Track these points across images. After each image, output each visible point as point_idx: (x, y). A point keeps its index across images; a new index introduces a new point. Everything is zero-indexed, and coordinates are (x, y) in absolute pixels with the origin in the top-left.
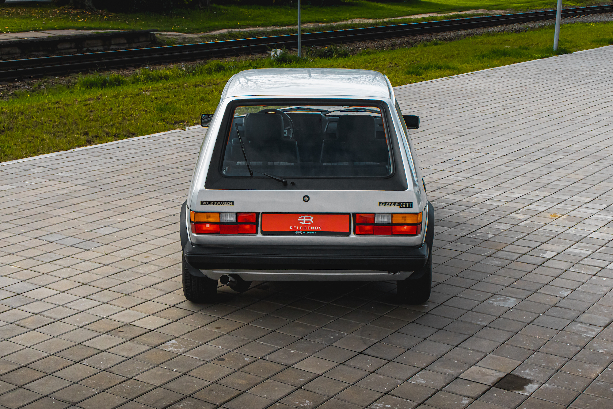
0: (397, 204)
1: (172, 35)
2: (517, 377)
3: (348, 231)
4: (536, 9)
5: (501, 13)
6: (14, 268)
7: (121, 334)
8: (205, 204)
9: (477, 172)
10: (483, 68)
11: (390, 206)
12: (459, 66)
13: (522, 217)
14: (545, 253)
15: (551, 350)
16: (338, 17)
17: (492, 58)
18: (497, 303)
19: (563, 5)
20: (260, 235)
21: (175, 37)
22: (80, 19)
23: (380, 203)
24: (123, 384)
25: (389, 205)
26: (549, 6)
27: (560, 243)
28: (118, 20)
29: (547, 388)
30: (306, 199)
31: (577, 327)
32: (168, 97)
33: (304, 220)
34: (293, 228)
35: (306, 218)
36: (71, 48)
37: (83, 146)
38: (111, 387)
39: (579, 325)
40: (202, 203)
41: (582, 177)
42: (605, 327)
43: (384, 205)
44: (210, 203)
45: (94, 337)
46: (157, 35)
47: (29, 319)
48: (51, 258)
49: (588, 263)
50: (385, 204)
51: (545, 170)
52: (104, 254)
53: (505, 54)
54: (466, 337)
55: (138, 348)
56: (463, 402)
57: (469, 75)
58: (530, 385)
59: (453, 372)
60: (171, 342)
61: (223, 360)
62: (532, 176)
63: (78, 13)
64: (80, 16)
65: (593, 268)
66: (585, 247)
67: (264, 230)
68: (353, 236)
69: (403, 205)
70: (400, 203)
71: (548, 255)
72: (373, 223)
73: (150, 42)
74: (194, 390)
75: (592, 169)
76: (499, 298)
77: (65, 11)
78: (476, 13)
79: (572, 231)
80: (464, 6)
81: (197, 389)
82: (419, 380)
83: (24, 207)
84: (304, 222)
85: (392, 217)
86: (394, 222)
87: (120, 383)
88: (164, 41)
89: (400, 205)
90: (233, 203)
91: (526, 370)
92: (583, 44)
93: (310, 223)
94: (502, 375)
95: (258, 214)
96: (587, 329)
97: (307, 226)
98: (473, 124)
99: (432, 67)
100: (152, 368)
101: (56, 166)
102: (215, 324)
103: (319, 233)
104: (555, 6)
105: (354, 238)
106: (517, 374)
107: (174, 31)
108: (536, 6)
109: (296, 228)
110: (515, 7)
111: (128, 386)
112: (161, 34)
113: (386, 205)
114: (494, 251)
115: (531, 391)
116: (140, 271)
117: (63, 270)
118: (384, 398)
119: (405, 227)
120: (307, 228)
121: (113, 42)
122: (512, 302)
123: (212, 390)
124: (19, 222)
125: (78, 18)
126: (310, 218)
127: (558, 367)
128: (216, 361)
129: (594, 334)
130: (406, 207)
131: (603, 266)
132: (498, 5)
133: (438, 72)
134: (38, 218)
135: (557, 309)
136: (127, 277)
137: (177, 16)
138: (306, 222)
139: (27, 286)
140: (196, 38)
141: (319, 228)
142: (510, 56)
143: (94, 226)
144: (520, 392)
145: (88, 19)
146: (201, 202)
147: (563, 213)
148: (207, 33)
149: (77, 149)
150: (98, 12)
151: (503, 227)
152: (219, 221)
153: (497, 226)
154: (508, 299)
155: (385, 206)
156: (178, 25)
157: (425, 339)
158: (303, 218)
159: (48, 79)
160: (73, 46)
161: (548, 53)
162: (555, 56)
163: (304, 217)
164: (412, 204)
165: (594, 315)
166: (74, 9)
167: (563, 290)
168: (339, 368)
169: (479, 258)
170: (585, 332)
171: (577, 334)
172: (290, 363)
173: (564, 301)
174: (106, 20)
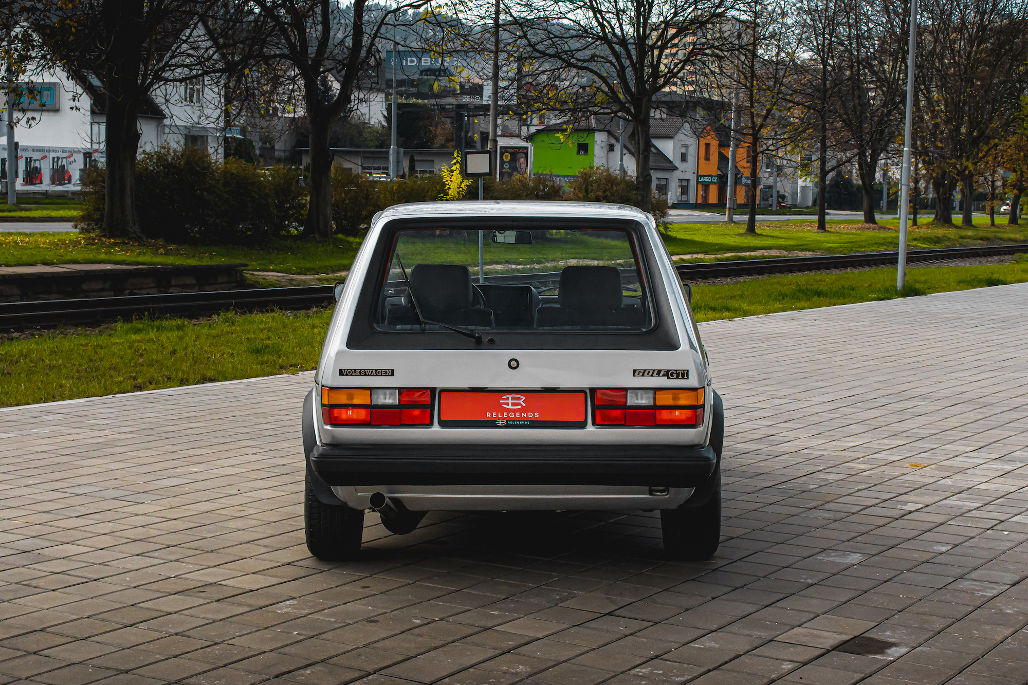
0: (662, 373)
1: (272, 276)
2: (871, 639)
3: (582, 419)
4: (864, 251)
5: (808, 255)
6: (17, 523)
7: (201, 594)
8: (347, 375)
9: (785, 420)
10: (784, 310)
11: (652, 376)
12: (745, 306)
13: (863, 467)
14: (905, 505)
15: (926, 609)
16: (541, 256)
17: (799, 299)
18: (831, 559)
19: (908, 246)
20: (436, 428)
21: (276, 278)
22: (119, 251)
23: (634, 371)
24: (209, 649)
25: (650, 374)
26: (885, 247)
27: (928, 495)
28: (182, 254)
29: (923, 652)
30: (514, 364)
31: (966, 585)
32: (269, 338)
33: (510, 401)
34: (492, 415)
35: (513, 399)
36: (103, 290)
37: (128, 392)
38: (188, 652)
39: (969, 582)
40: (341, 373)
41: (957, 425)
42: (1013, 585)
43: (641, 374)
44: (355, 372)
45: (157, 598)
46: (247, 275)
47: (45, 579)
48: (79, 512)
49: (978, 516)
50: (644, 373)
51: (898, 417)
52: (169, 507)
53: (819, 294)
54: (782, 596)
55: (229, 610)
56: (784, 667)
57: (761, 318)
58: (894, 649)
59: (765, 635)
60: (287, 603)
61: (376, 621)
62: (875, 423)
63: (115, 244)
64: (119, 247)
65: (987, 520)
66: (970, 499)
67: (443, 418)
68: (590, 428)
69: (672, 374)
70: (668, 371)
71: (910, 507)
72: (624, 406)
73: (235, 284)
74: (328, 655)
75: (973, 416)
76: (833, 554)
77: (94, 239)
78: (766, 254)
79: (948, 482)
80: (748, 245)
81: (333, 653)
82: (708, 643)
83: (31, 457)
84: (510, 404)
85: (655, 394)
86: (658, 403)
87: (202, 648)
88: (258, 283)
89: (668, 374)
90: (392, 373)
91: (886, 631)
92: (944, 285)
93: (520, 407)
94: (846, 637)
95: (433, 390)
96: (982, 586)
97: (515, 411)
98: (773, 369)
99: (700, 308)
100: (257, 631)
101: (85, 413)
102: (362, 583)
103: (534, 424)
104: (894, 247)
105: (592, 431)
106: (871, 636)
107: (273, 271)
108: (864, 247)
109: (497, 415)
110: (830, 247)
111: (216, 650)
112: (253, 274)
113: (646, 374)
114: (820, 503)
115: (897, 655)
116: (230, 526)
117: (100, 525)
118: (650, 663)
119: (677, 413)
120: (515, 415)
121: (173, 283)
122: (855, 558)
123: (360, 655)
124: (24, 473)
125: (115, 250)
126: (520, 399)
127: (939, 629)
128: (364, 622)
129: (995, 592)
130: (677, 378)
131: (1002, 519)
132: (802, 245)
133: (711, 314)
134: (55, 468)
135: (931, 565)
136: (209, 532)
137: (278, 251)
138: (513, 404)
139: (39, 543)
140: (311, 280)
141: (534, 415)
142: (826, 296)
143: (152, 477)
144: (879, 657)
145: (132, 252)
146: (341, 370)
147: (930, 463)
148: (328, 274)
149: (117, 395)
150: (149, 242)
151: (831, 477)
152: (369, 403)
153: (822, 476)
154: (849, 555)
155: (643, 375)
156: (281, 263)
157: (713, 598)
158: (508, 399)
159: (66, 330)
160: (107, 286)
161: (888, 294)
162: (901, 299)
163: (510, 396)
164: (688, 373)
165: (994, 572)
166: (109, 238)
167: (939, 544)
168: (572, 630)
169: (797, 510)
170: (979, 590)
171: (967, 592)
172: (489, 625)
173: (942, 556)
174: (161, 254)
